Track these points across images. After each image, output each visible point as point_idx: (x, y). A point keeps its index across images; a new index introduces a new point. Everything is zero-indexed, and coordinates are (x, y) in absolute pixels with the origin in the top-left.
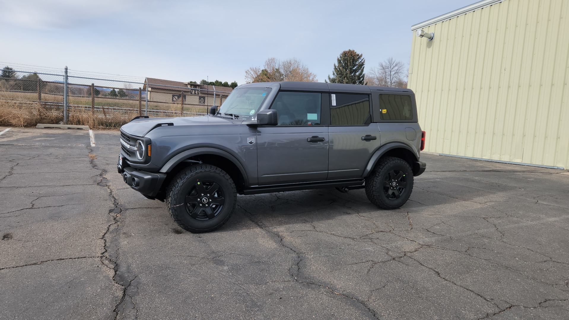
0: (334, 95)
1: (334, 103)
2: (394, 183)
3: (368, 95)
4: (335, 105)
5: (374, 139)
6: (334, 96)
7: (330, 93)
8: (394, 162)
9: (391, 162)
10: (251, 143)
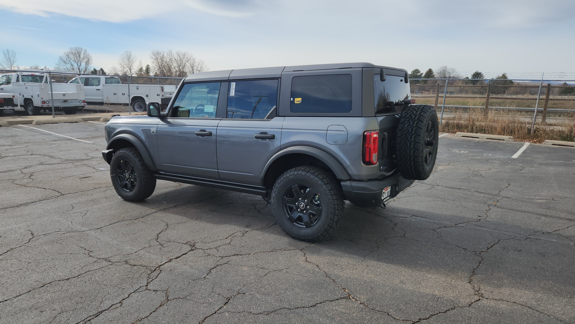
0: (234, 83)
1: (232, 93)
2: (302, 204)
3: (277, 78)
4: (233, 95)
5: (273, 137)
6: (233, 85)
7: (229, 81)
8: (296, 173)
9: (291, 173)
10: (153, 132)
